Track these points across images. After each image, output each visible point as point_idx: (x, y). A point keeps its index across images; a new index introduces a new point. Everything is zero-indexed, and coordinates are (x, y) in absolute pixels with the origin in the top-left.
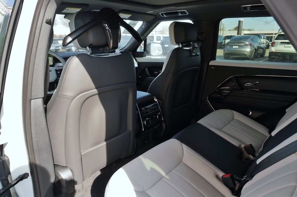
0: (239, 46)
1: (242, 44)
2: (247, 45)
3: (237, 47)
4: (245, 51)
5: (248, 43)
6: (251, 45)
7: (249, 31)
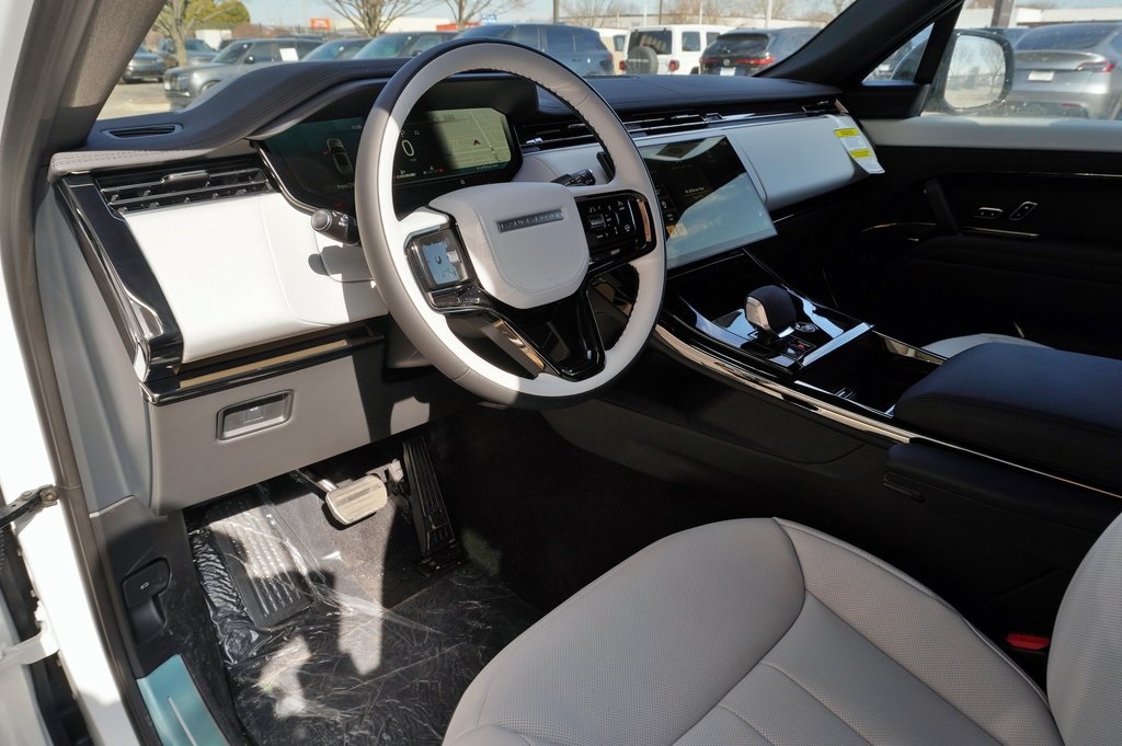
0: (1058, 71)
1: (1074, 65)
2: (1095, 68)
3: (1049, 76)
4: (1087, 94)
5: (1099, 59)
6: (1112, 67)
7: (1039, 11)
